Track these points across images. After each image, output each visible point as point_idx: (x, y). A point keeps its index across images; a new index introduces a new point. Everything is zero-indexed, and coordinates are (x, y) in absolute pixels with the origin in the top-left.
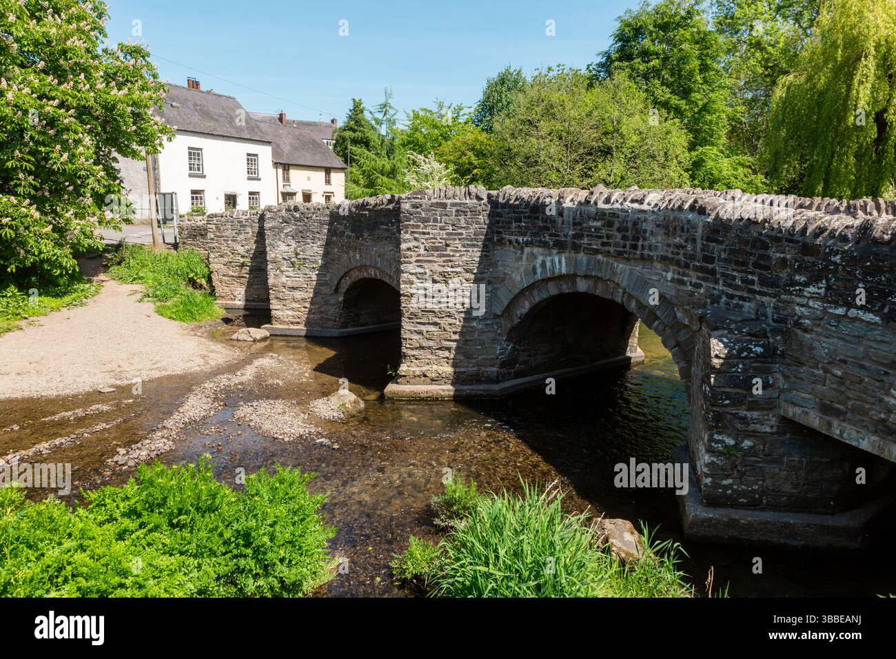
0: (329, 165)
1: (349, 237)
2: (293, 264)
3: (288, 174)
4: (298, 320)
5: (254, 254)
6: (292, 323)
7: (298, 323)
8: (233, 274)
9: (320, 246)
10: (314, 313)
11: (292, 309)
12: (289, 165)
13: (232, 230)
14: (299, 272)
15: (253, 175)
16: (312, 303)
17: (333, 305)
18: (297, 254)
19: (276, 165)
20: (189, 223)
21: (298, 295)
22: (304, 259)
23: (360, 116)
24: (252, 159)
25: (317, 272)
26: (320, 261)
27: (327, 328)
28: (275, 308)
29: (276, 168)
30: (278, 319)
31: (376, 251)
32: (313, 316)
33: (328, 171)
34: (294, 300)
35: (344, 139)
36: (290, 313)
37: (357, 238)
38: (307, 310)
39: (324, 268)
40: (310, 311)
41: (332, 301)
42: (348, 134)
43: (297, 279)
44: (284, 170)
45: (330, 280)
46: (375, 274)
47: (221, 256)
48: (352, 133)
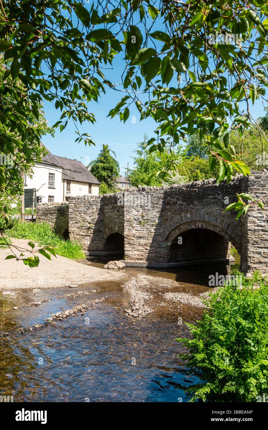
0: (91, 182)
1: (180, 205)
2: (140, 222)
3: (69, 186)
4: (141, 257)
5: (97, 222)
6: (138, 259)
7: (142, 259)
8: (83, 234)
9: (158, 212)
10: (151, 253)
11: (138, 250)
12: (70, 181)
13: (84, 207)
14: (143, 227)
15: (51, 186)
16: (151, 247)
17: (164, 248)
18: (143, 216)
19: (64, 180)
20: (44, 206)
21: (142, 241)
22: (147, 219)
23: (107, 154)
24: (51, 176)
25: (155, 228)
26: (157, 221)
27: (159, 262)
28: (127, 249)
29: (64, 182)
30: (129, 257)
31: (205, 211)
32: (151, 255)
33: (90, 185)
34: (140, 245)
35: (97, 167)
36: (137, 253)
37: (189, 205)
38: (148, 251)
39: (159, 225)
40: (149, 251)
41: (164, 246)
42: (101, 165)
43: (142, 232)
44: (68, 183)
45: (163, 232)
46: (202, 226)
47: (76, 223)
48: (102, 164)
